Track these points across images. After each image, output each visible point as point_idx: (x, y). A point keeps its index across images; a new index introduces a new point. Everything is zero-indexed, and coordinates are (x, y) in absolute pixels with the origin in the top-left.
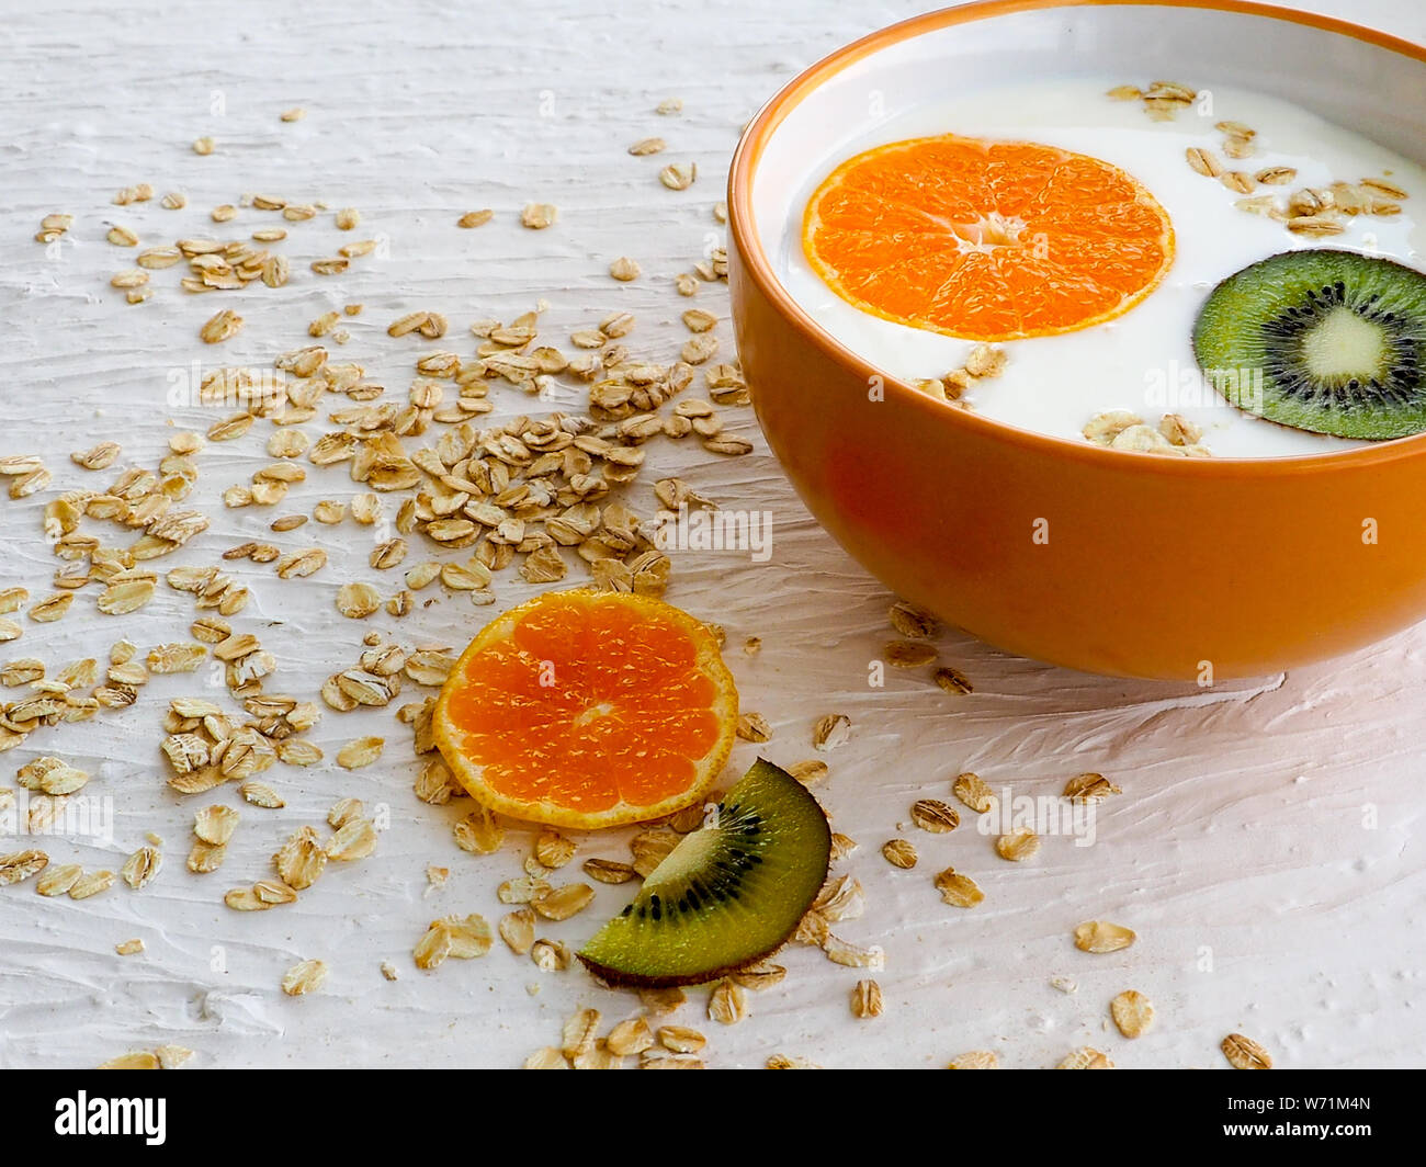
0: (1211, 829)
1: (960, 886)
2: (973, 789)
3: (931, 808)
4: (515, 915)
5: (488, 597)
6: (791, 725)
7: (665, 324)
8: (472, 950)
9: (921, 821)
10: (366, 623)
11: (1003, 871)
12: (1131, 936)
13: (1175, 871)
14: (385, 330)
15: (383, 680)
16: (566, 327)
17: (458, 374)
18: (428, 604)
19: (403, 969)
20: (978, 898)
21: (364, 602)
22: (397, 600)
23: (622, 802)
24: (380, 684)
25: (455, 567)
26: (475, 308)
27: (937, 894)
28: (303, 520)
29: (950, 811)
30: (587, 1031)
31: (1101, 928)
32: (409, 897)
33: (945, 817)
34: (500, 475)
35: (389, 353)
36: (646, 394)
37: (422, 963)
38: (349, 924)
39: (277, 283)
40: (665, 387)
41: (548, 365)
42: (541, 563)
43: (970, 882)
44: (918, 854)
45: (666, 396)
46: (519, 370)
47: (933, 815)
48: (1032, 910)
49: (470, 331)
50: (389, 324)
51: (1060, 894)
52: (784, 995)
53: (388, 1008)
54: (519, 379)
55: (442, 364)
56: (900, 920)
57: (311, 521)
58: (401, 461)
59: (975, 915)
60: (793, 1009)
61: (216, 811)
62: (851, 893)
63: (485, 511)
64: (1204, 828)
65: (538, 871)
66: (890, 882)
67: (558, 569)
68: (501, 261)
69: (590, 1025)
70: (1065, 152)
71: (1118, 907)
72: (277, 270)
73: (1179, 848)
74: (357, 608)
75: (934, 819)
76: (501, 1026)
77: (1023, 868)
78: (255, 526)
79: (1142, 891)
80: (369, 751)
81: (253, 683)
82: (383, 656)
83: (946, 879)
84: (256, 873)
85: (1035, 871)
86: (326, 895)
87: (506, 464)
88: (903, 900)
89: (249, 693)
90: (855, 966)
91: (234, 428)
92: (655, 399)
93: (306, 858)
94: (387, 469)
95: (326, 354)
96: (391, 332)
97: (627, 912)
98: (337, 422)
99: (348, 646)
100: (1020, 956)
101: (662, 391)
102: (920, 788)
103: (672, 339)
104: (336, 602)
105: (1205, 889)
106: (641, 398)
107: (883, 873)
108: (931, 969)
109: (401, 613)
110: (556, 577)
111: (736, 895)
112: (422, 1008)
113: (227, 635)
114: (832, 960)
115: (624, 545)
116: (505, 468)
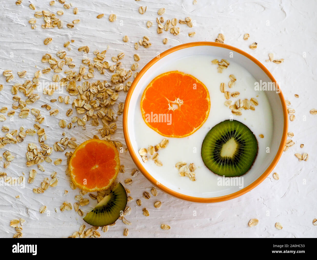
0: (190, 207)
1: (146, 212)
2: (154, 191)
3: (146, 194)
4: (77, 203)
5: (84, 128)
6: (128, 169)
7: (130, 57)
8: (69, 209)
9: (144, 197)
10: (63, 129)
11: (154, 210)
12: (170, 228)
13: (181, 215)
14: (78, 49)
15: (64, 146)
16: (111, 55)
17: (89, 65)
18: (74, 127)
19: (58, 210)
20: (148, 215)
21: (64, 125)
22: (69, 125)
23: (96, 187)
24: (63, 147)
25: (80, 119)
26: (95, 46)
27: (142, 212)
28: (56, 100)
29: (149, 195)
30: (83, 230)
31: (165, 225)
32: (61, 195)
33: (148, 197)
34: (92, 96)
35: (78, 55)
36: (122, 79)
37: (61, 210)
38: (51, 199)
39: (60, 28)
40: (126, 78)
41: (105, 67)
42: (95, 121)
43: (148, 212)
44: (142, 203)
45: (126, 80)
46: (100, 68)
47: (146, 195)
48: (156, 218)
49: (93, 52)
50: (79, 47)
51: (162, 216)
52: (114, 228)
53: (55, 218)
54: (100, 70)
55: (86, 62)
56: (135, 216)
57: (57, 101)
58: (75, 89)
59: (147, 218)
60: (115, 231)
61: (33, 170)
62: (129, 211)
63: (87, 107)
64: (188, 207)
65: (82, 195)
66: (136, 208)
67: (97, 124)
68: (103, 31)
69: (84, 229)
70: (198, 80)
71: (170, 221)
72: (60, 25)
73: (183, 210)
74: (62, 126)
75: (146, 197)
76: (71, 225)
77: (157, 210)
78: (47, 100)
79: (175, 218)
80: (59, 162)
81: (43, 142)
82: (64, 141)
83: (144, 210)
84: (38, 185)
85: (159, 211)
86: (49, 192)
87: (93, 94)
88: (137, 213)
89: (42, 144)
90: (126, 224)
91: (47, 71)
92: (123, 81)
93: (46, 185)
94: (72, 90)
95: (66, 54)
96: (79, 50)
97: (92, 211)
98: (66, 74)
99: (60, 135)
100: (152, 227)
101: (125, 79)
102: (146, 189)
103: (131, 62)
104: (59, 123)
105: (184, 220)
106: (121, 80)
107: (135, 206)
108: (138, 227)
109: (70, 128)
110: (97, 125)
111: (110, 211)
112: (60, 219)
113: (39, 128)
114: (123, 222)
115: (110, 120)
116: (93, 95)
